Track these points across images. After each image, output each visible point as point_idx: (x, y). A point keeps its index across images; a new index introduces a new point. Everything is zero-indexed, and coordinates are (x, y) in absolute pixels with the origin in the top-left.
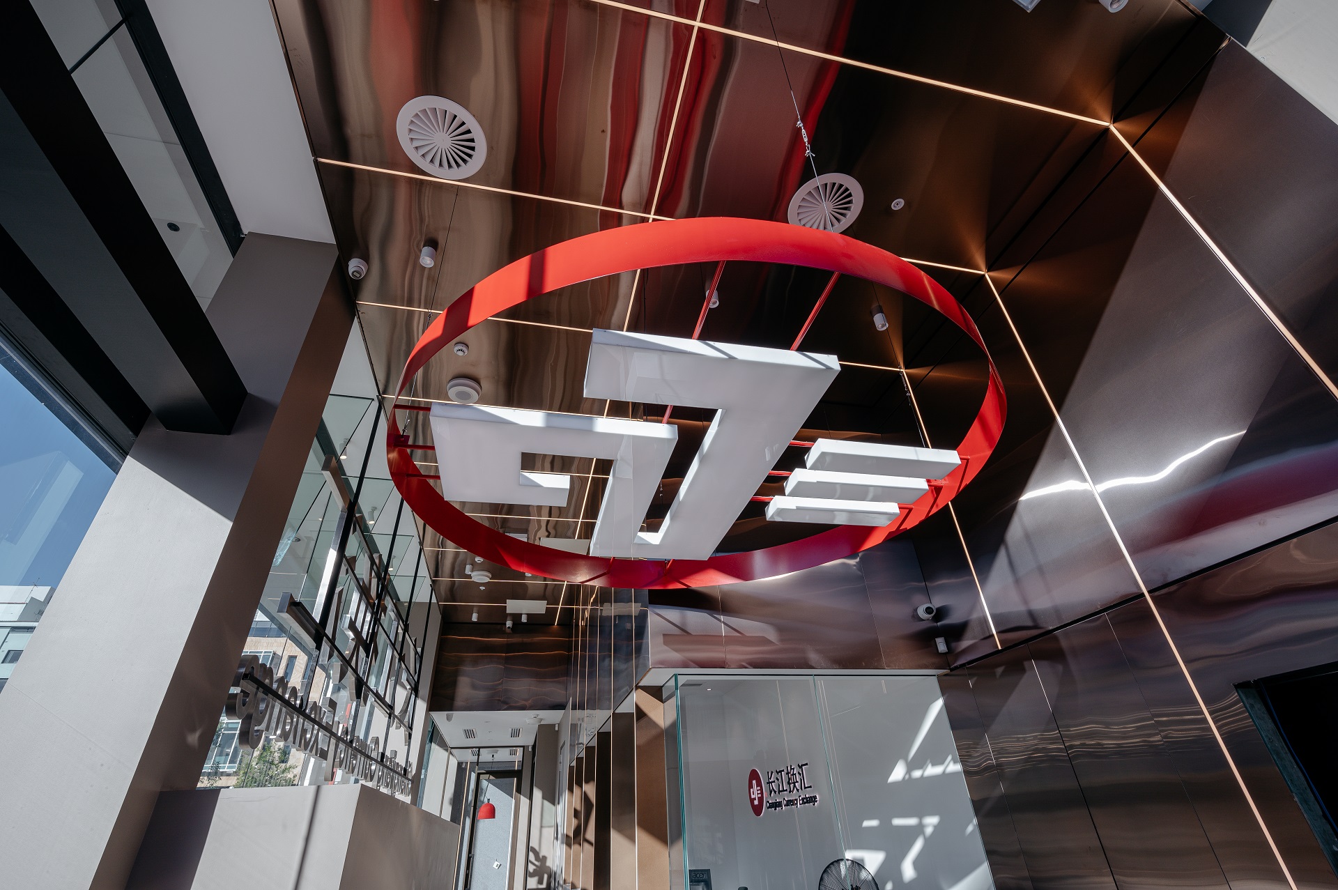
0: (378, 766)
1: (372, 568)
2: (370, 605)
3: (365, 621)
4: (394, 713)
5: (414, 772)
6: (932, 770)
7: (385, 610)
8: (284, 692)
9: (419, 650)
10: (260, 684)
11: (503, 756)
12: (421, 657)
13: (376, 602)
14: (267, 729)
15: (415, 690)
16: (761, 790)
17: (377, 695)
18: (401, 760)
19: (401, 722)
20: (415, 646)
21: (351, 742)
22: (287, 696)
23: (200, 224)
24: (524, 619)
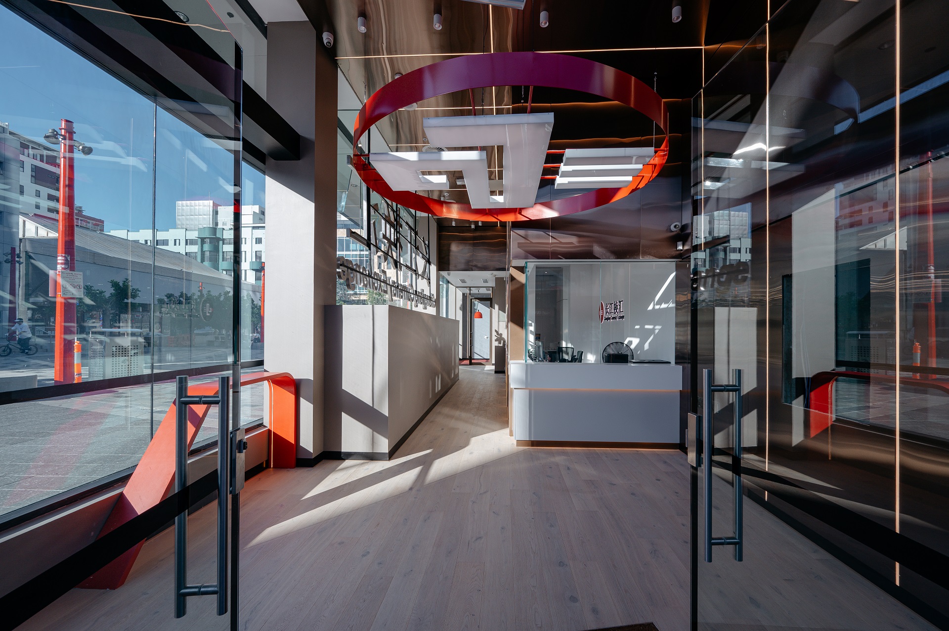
0: (415, 296)
1: (388, 207)
2: (392, 225)
3: (391, 234)
4: (418, 273)
5: (435, 298)
6: (664, 306)
7: (401, 226)
8: (360, 269)
9: (427, 242)
10: (348, 268)
11: (483, 291)
12: (429, 246)
13: (395, 223)
14: (357, 283)
15: (428, 261)
16: (603, 312)
17: (407, 266)
18: (427, 293)
19: (423, 277)
20: (424, 242)
21: (398, 286)
22: (361, 270)
23: (244, 23)
24: (480, 224)
